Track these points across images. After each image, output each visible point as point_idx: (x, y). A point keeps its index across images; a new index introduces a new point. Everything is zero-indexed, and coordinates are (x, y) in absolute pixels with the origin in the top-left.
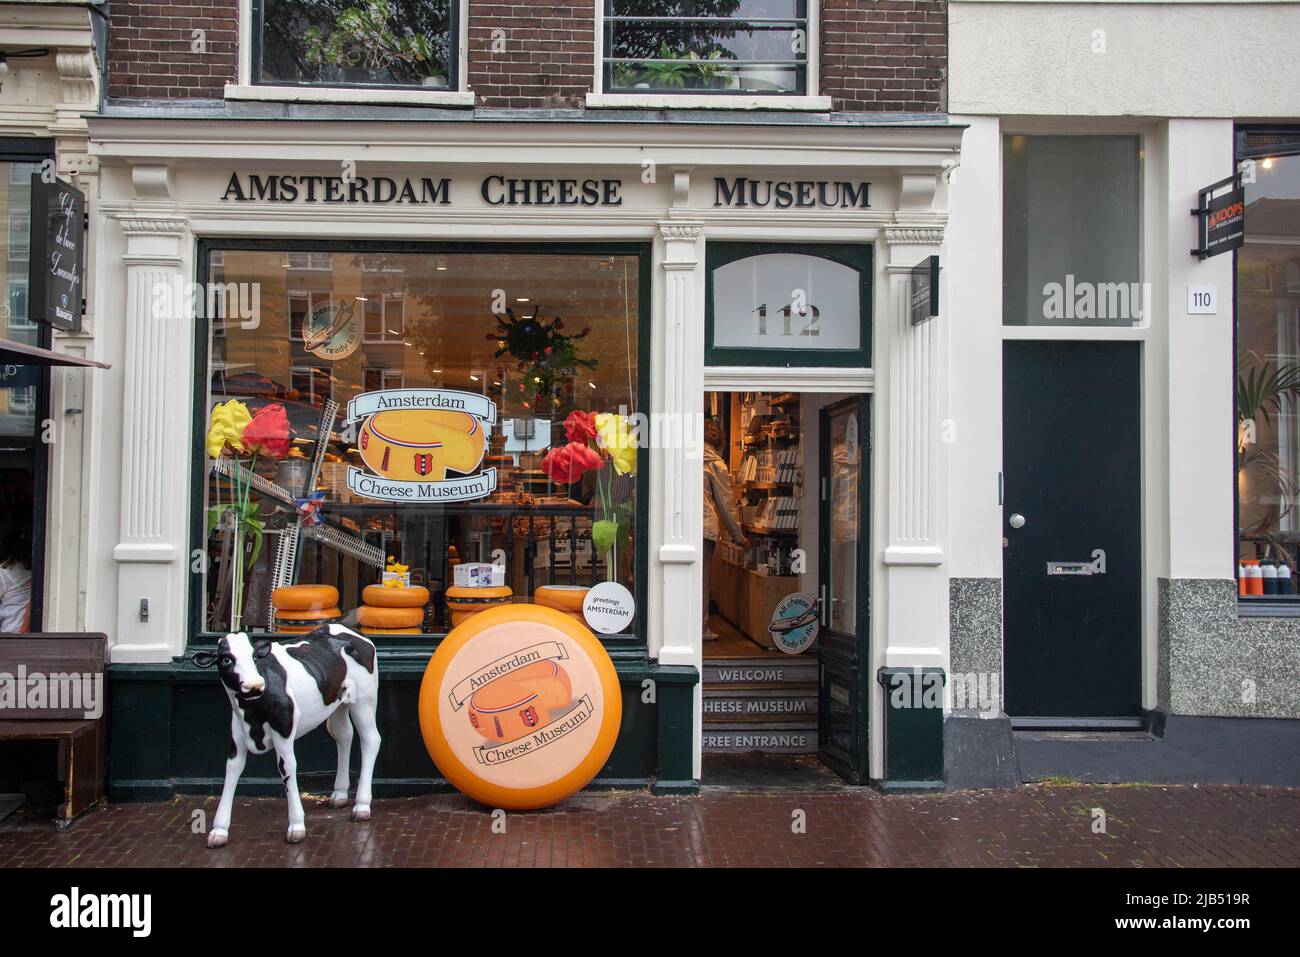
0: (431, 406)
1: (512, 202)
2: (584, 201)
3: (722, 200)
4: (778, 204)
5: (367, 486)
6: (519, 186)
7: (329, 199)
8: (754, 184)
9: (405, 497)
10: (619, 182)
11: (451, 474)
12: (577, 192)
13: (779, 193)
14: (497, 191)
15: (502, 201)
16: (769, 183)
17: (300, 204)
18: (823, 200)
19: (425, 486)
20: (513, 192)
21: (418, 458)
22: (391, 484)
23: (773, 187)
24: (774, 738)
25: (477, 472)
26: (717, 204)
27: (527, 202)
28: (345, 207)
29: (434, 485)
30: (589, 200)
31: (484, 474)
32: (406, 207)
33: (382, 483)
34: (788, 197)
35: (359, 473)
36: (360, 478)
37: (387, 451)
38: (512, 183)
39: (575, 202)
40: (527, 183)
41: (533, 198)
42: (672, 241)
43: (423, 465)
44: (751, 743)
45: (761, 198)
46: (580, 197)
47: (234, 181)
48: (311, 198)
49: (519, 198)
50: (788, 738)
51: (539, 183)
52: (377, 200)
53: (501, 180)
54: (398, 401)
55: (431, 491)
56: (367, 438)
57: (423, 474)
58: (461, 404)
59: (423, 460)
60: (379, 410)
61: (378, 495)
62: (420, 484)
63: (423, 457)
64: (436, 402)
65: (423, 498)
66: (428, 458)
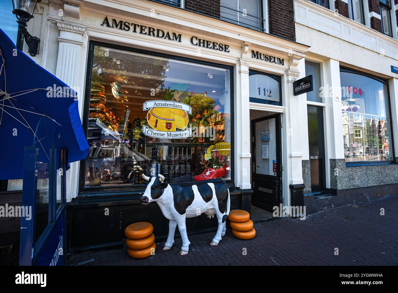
1: (200, 45)
2: (219, 50)
4: (266, 60)
7: (141, 33)
8: (261, 54)
10: (229, 46)
12: (217, 47)
13: (266, 57)
14: (195, 42)
15: (197, 44)
16: (264, 54)
17: (131, 32)
19: (169, 133)
22: (158, 132)
25: (186, 129)
26: (252, 57)
27: (204, 46)
28: (147, 36)
29: (172, 133)
30: (221, 49)
31: (188, 130)
32: (167, 40)
33: (155, 132)
35: (147, 128)
36: (147, 130)
37: (157, 121)
38: (200, 40)
39: (217, 49)
40: (204, 41)
42: (243, 65)
43: (169, 126)
45: (262, 58)
47: (106, 19)
48: (135, 31)
51: (207, 42)
52: (158, 36)
53: (197, 38)
54: (161, 104)
55: (171, 135)
56: (150, 116)
57: (169, 129)
58: (181, 107)
59: (169, 124)
60: (154, 107)
61: (153, 136)
62: (167, 132)
63: (169, 123)
64: (173, 106)
65: (168, 137)
66: (171, 124)
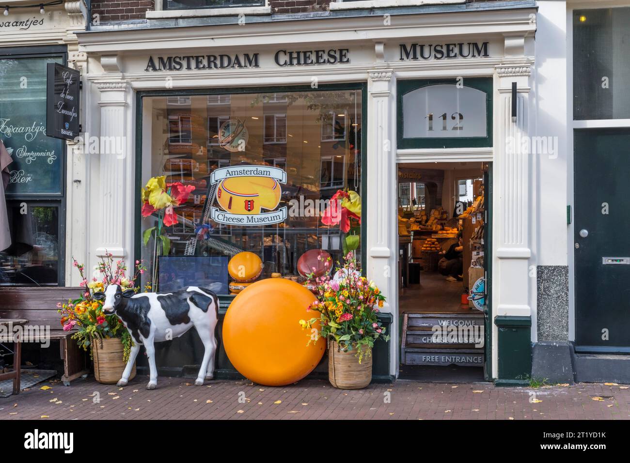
0: (253, 175)
1: (291, 64)
2: (329, 62)
3: (404, 57)
4: (436, 57)
5: (221, 217)
6: (295, 55)
7: (197, 67)
8: (422, 47)
9: (240, 223)
10: (347, 50)
11: (264, 211)
12: (325, 57)
13: (436, 51)
14: (283, 59)
15: (285, 63)
16: (430, 46)
17: (184, 71)
18: (461, 54)
19: (250, 217)
20: (291, 59)
21: (247, 202)
22: (233, 216)
23: (433, 48)
24: (463, 358)
25: (277, 209)
26: (402, 59)
27: (299, 63)
28: (207, 71)
29: (255, 217)
30: (332, 60)
31: (281, 210)
32: (237, 70)
33: (228, 216)
34: (441, 52)
35: (217, 210)
36: (217, 213)
37: (231, 199)
38: (291, 54)
39: (324, 62)
40: (298, 53)
41: (302, 62)
42: (376, 81)
43: (249, 206)
44: (450, 360)
45: (426, 54)
46: (326, 60)
47: (151, 60)
48: (189, 68)
49: (295, 62)
50: (472, 358)
51: (305, 53)
52: (222, 67)
53: (285, 52)
54: (236, 173)
55: (254, 220)
56: (221, 192)
57: (249, 210)
58: (268, 173)
59: (249, 203)
60: (226, 177)
61: (226, 222)
62: (248, 216)
63: (249, 201)
64: (255, 172)
65: (249, 223)
66: (252, 202)
